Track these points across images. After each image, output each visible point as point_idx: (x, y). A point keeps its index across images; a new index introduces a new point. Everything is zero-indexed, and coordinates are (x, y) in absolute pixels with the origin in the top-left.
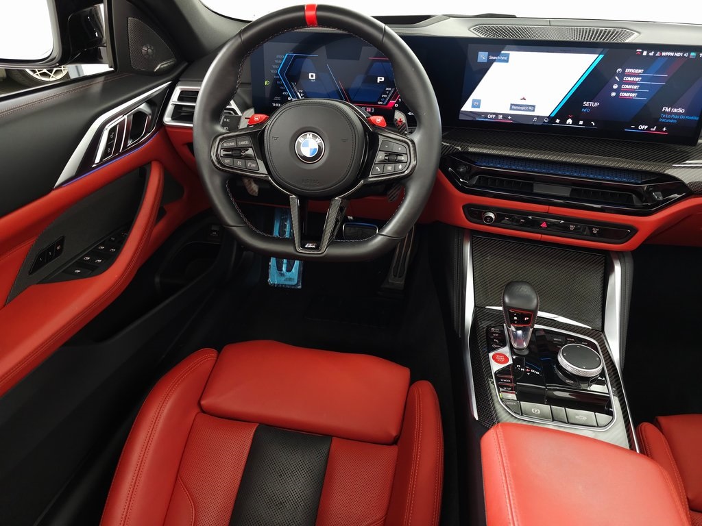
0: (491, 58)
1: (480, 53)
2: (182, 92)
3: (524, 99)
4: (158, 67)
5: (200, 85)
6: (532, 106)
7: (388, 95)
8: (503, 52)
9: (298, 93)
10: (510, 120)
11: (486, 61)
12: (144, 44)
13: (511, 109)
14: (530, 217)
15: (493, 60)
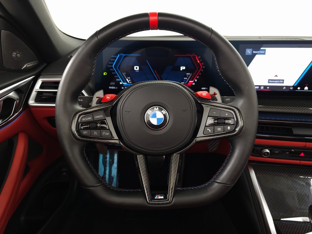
0: (254, 52)
1: (247, 49)
2: (43, 83)
3: (276, 76)
4: (25, 66)
5: (61, 77)
6: (282, 80)
7: (188, 78)
8: (262, 48)
9: (127, 80)
10: (269, 89)
11: (251, 54)
12: (14, 51)
13: (269, 82)
14: (293, 150)
15: (255, 53)
